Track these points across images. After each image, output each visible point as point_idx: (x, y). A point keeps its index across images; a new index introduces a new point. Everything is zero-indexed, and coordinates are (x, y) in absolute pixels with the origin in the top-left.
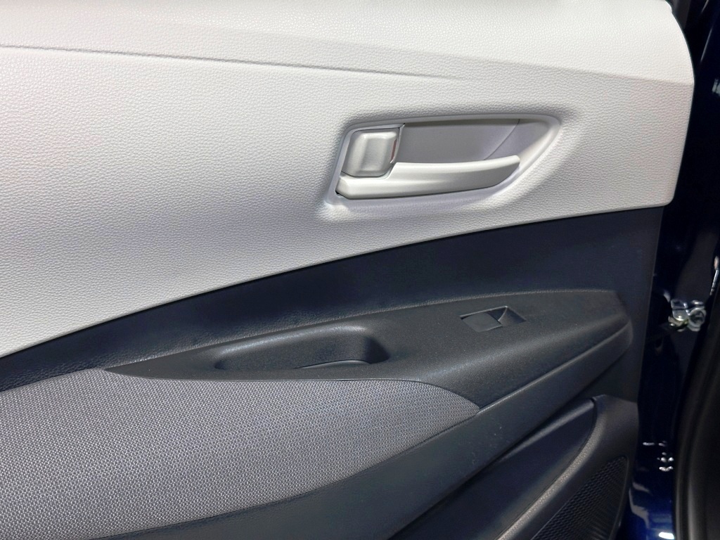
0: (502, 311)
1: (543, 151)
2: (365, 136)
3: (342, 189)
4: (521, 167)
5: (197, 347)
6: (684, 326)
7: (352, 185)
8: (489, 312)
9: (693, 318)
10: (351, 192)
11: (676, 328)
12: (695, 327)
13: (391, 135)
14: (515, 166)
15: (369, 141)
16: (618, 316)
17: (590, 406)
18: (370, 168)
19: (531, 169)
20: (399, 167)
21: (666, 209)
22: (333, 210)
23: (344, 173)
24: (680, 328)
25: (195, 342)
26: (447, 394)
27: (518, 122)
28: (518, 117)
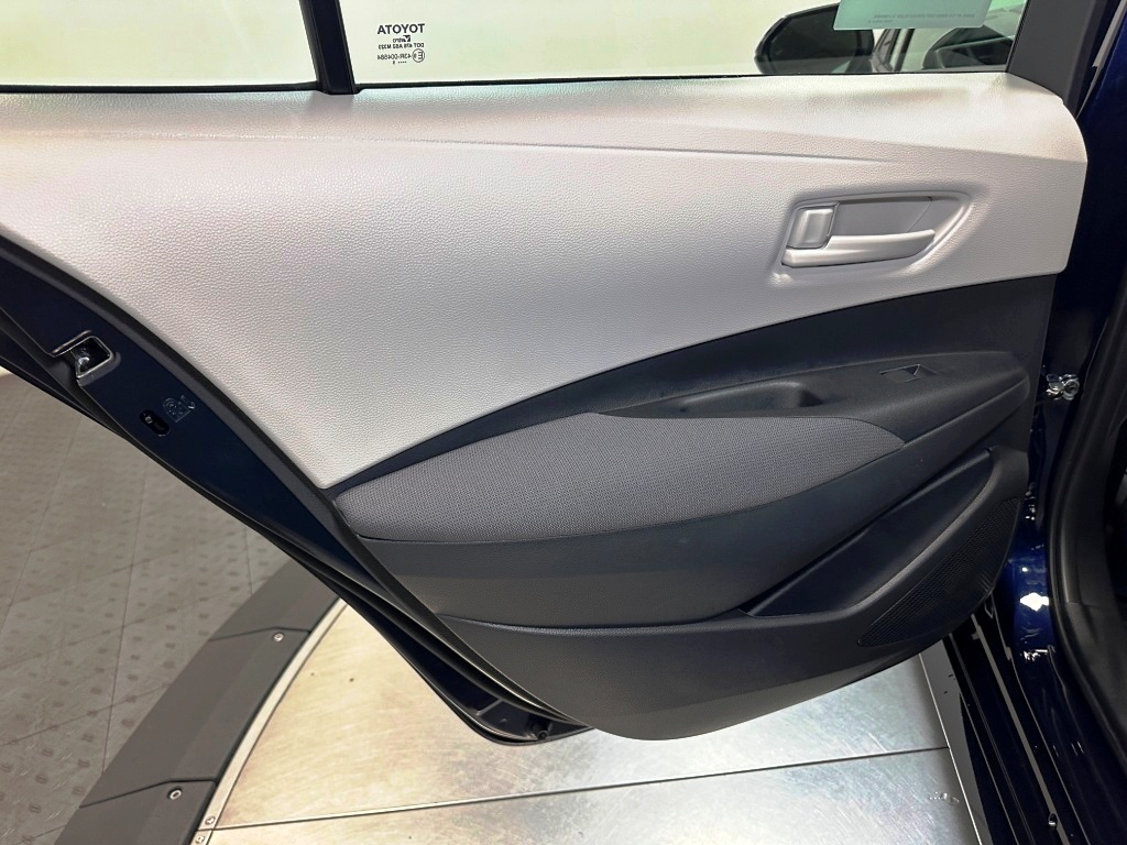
0: (915, 368)
1: (956, 224)
2: (808, 212)
3: (787, 260)
4: (936, 239)
5: (664, 398)
6: (1060, 395)
7: (795, 256)
8: (906, 370)
9: (1068, 389)
10: (794, 261)
11: (1053, 396)
12: (1069, 397)
13: (829, 211)
14: (931, 238)
15: (811, 216)
16: (1018, 370)
17: (987, 455)
18: (811, 241)
19: (945, 240)
20: (834, 239)
21: (1060, 276)
22: (780, 278)
23: (788, 247)
24: (1057, 396)
25: (662, 395)
26: (878, 429)
27: (930, 199)
28: (929, 194)
